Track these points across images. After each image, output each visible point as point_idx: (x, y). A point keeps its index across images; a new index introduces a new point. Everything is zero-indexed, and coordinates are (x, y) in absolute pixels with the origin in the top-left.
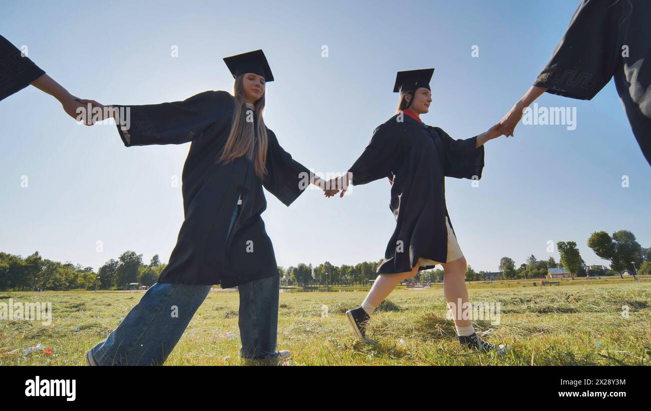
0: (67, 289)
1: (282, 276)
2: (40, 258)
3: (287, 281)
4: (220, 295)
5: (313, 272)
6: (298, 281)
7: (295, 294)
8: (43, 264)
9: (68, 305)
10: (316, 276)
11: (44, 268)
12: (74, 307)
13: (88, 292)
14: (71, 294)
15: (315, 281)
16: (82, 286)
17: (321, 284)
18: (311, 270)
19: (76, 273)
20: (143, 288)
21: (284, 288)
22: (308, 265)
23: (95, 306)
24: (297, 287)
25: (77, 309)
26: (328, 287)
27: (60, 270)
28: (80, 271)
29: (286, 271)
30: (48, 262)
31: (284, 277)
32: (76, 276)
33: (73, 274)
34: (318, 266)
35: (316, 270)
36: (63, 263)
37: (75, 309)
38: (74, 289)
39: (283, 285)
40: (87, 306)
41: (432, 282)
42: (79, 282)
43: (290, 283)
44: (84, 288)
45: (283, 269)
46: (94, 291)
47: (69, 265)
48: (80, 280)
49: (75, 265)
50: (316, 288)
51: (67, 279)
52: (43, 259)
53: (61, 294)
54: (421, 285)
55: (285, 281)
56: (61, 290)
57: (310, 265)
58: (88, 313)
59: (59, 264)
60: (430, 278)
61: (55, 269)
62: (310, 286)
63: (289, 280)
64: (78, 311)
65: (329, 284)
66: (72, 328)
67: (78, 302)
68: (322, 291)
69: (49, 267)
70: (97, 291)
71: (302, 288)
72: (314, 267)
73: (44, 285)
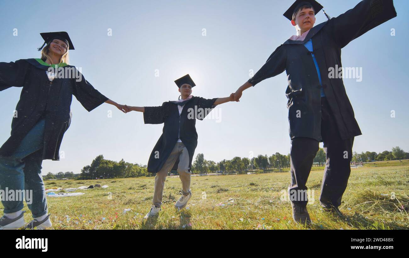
0: (138, 176)
1: (248, 164)
2: (124, 162)
3: (252, 167)
4: (213, 177)
5: (268, 160)
6: (259, 166)
7: (258, 175)
8: (126, 165)
9: (139, 186)
10: (271, 163)
11: (127, 167)
12: (142, 187)
13: (147, 178)
14: (140, 179)
15: (271, 166)
16: (144, 175)
17: (275, 167)
18: (267, 159)
19: (140, 168)
20: (172, 175)
21: (251, 171)
22: (264, 156)
23: (151, 186)
24: (259, 170)
25: (143, 188)
26: (281, 169)
27: (133, 167)
28: (142, 167)
29: (250, 160)
30: (128, 163)
31: (250, 164)
32: (141, 170)
33: (139, 169)
34: (271, 155)
35: (270, 159)
36: (134, 164)
37: (142, 188)
38: (141, 176)
39: (250, 169)
40: (147, 186)
41: (364, 162)
42: (142, 173)
43: (254, 168)
44: (145, 176)
45: (248, 159)
46: (149, 177)
47: (137, 164)
48: (142, 172)
49: (139, 164)
50: (272, 170)
51: (137, 171)
52: (125, 162)
53: (135, 179)
54: (354, 164)
55: (251, 167)
56: (135, 177)
57: (266, 155)
58: (148, 190)
59: (132, 164)
60: (361, 159)
61: (131, 167)
62: (268, 169)
63: (253, 166)
64: (144, 189)
65: (280, 167)
66: (142, 199)
67: (143, 184)
68: (276, 172)
69: (128, 166)
70: (151, 177)
71: (262, 171)
72: (268, 157)
73: (128, 175)
